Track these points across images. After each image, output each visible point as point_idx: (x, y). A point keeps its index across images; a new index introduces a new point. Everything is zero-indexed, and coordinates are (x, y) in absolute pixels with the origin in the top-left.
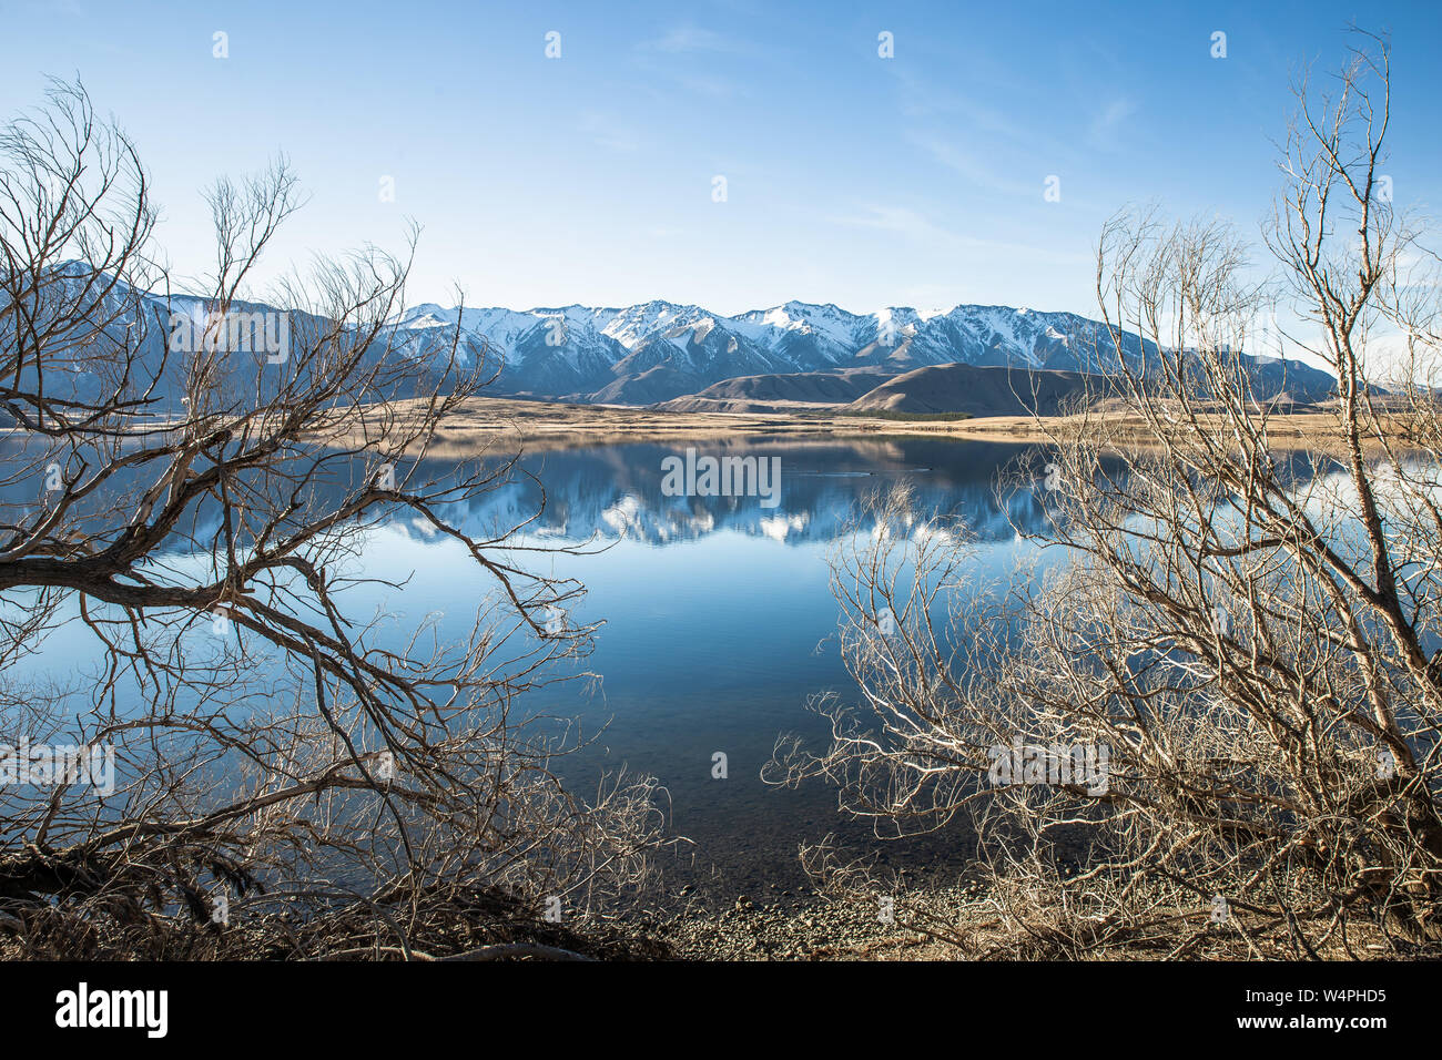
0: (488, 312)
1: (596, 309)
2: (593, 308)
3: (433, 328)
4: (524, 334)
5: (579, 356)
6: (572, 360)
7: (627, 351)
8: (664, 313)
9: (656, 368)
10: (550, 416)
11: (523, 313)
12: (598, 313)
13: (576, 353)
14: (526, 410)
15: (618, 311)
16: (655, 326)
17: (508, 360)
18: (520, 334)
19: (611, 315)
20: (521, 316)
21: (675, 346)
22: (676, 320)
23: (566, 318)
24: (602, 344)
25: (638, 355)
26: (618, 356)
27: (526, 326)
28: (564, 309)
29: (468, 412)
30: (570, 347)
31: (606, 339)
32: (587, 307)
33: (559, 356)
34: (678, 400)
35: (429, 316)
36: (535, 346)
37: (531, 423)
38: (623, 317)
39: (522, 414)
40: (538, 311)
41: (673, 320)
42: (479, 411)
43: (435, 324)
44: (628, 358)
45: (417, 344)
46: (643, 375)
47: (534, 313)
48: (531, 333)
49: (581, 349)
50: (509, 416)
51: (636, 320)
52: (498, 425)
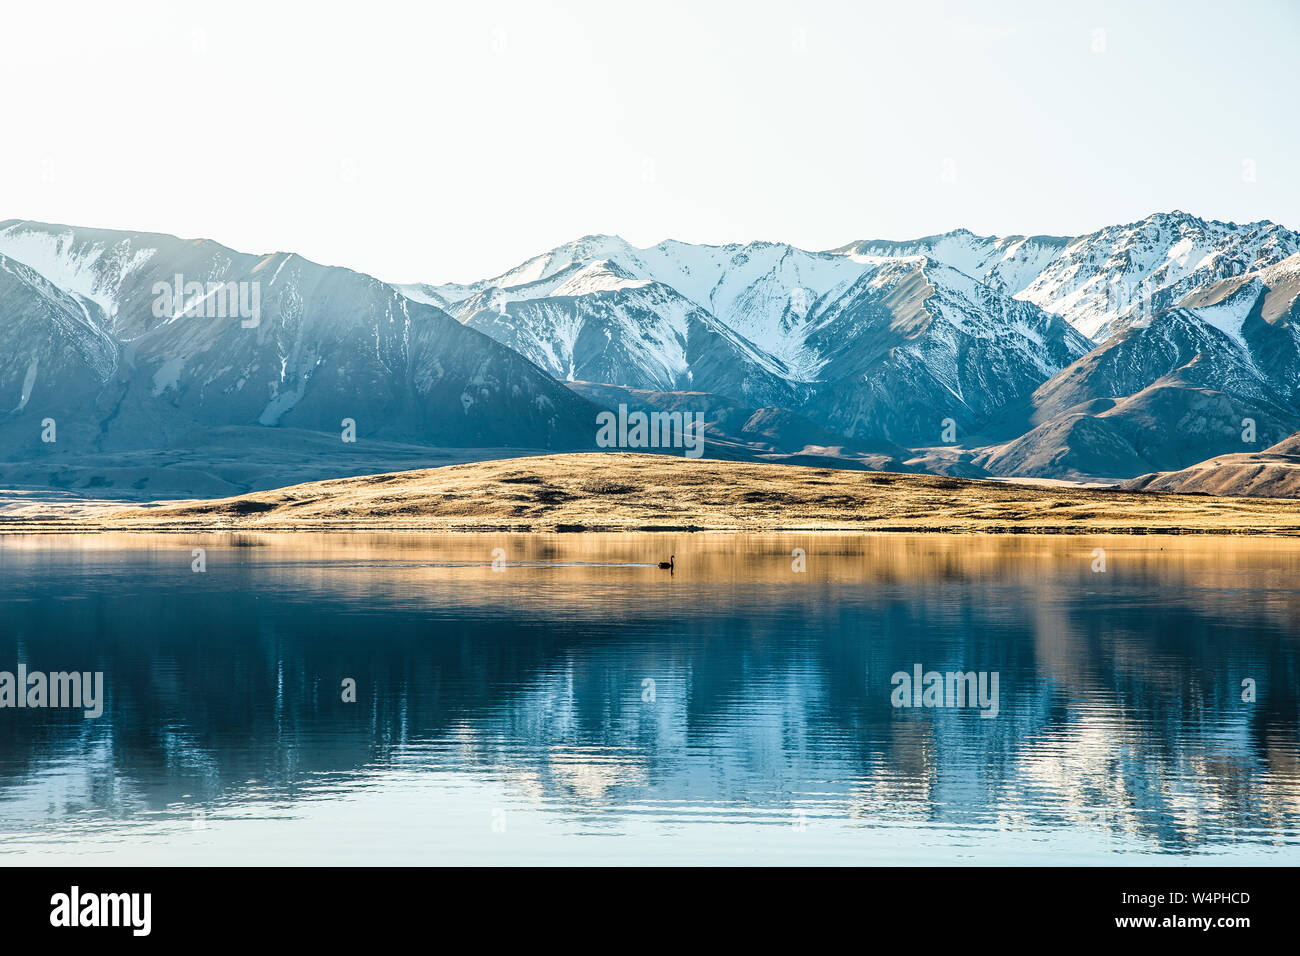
0: (740, 256)
1: (1010, 241)
2: (1003, 235)
3: (607, 296)
4: (825, 305)
5: (962, 358)
6: (942, 366)
7: (1086, 343)
8: (1185, 245)
9: (1158, 385)
10: (822, 500)
11: (828, 255)
12: (1011, 251)
13: (955, 350)
14: (767, 486)
15: (1061, 243)
16: (1160, 278)
17: (786, 370)
18: (817, 305)
19: (1048, 253)
20: (823, 261)
21: (1211, 329)
22: (1218, 261)
23: (932, 265)
24: (1021, 327)
25: (1111, 353)
26: (1061, 355)
27: (835, 284)
28: (929, 243)
29: (623, 490)
30: (938, 335)
31: (1033, 315)
32: (986, 234)
33: (910, 358)
34: (1208, 466)
35: (596, 266)
36: (852, 334)
37: (771, 520)
38: (1077, 258)
39: (754, 497)
40: (865, 247)
41: (1208, 261)
42: (651, 488)
43: (611, 284)
44: (1086, 360)
45: (568, 333)
46: (1123, 404)
47: (852, 254)
48: (845, 303)
49: (966, 342)
50: (724, 501)
51: (1108, 264)
52: (687, 523)
